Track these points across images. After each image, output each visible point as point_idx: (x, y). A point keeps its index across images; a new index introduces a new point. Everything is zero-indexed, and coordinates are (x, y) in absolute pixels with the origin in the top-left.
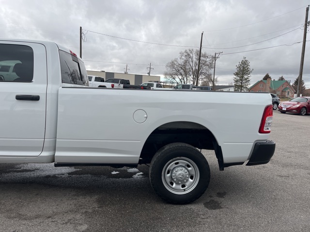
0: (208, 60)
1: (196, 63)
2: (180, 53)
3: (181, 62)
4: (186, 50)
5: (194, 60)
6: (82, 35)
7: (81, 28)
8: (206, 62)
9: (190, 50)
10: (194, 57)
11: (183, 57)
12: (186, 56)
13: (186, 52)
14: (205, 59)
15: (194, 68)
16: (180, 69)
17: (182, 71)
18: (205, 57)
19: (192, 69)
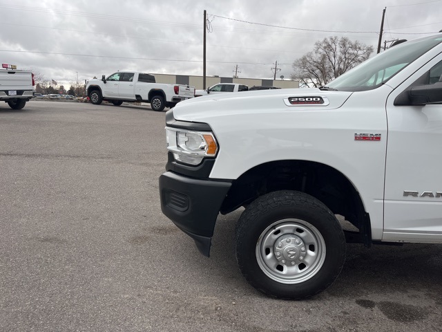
0: (360, 52)
1: (340, 58)
2: (316, 44)
3: (317, 57)
4: (326, 39)
5: (338, 54)
6: (207, 22)
7: (205, 12)
8: (357, 56)
9: (332, 39)
10: (338, 49)
11: (320, 50)
12: (325, 48)
13: (325, 41)
14: (356, 52)
15: (337, 67)
16: (315, 68)
17: (317, 71)
18: (356, 48)
19: (334, 69)
